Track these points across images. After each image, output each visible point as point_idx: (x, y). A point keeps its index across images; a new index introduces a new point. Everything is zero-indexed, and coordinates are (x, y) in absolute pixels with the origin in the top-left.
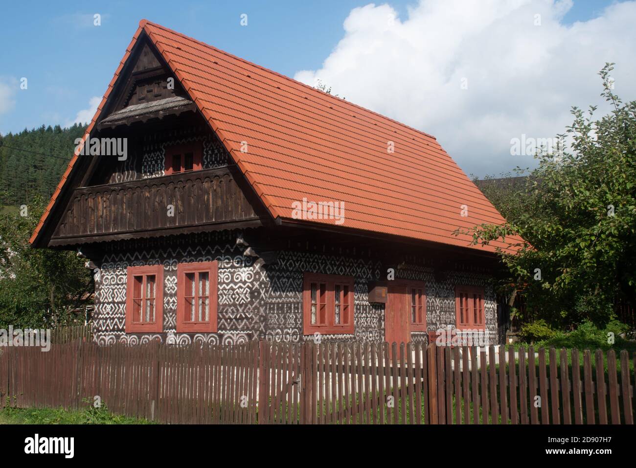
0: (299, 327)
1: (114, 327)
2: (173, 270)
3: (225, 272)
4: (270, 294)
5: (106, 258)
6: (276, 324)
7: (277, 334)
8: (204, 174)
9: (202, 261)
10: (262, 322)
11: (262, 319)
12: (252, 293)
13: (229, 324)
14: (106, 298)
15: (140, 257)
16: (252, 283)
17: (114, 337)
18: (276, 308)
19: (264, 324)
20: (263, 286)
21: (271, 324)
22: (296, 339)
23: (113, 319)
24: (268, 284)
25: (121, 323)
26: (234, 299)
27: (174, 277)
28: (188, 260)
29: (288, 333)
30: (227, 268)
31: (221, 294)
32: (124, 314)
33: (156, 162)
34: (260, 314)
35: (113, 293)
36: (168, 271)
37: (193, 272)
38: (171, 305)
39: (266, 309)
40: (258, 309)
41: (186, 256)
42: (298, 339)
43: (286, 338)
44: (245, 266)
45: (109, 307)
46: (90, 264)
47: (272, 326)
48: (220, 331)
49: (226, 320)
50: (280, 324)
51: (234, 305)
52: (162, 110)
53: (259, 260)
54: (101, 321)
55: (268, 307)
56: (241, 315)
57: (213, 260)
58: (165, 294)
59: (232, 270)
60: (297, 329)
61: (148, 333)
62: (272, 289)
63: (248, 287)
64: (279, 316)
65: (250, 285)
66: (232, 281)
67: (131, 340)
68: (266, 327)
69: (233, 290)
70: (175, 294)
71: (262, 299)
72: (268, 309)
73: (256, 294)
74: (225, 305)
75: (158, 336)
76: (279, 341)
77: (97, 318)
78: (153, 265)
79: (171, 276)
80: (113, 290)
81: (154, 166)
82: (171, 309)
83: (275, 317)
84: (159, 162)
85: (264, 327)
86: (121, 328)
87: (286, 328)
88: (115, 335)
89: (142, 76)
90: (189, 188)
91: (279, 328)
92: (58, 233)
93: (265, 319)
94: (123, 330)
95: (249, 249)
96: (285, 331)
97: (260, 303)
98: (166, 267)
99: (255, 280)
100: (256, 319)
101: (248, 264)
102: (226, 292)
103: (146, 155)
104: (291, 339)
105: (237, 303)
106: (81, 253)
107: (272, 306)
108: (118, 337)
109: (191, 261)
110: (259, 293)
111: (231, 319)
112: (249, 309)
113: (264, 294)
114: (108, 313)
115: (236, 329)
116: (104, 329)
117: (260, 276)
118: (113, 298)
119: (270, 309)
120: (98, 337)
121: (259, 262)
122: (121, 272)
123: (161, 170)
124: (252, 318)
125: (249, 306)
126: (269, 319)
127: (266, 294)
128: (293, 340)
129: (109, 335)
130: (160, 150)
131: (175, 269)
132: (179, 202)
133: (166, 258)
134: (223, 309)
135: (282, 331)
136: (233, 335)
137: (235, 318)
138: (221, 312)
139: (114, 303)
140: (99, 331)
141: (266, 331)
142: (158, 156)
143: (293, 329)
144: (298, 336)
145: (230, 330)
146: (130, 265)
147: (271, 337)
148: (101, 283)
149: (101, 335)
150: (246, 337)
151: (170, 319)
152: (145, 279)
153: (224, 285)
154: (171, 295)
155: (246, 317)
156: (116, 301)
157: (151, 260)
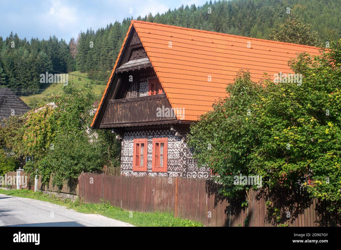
0: (208, 171)
1: (129, 168)
2: (151, 141)
3: (170, 143)
4: (190, 154)
5: (126, 134)
6: (193, 169)
7: (194, 174)
8: (157, 97)
9: (162, 137)
10: (184, 168)
11: (184, 166)
12: (180, 154)
13: (172, 168)
14: (126, 154)
15: (139, 134)
16: (180, 149)
17: (128, 173)
18: (193, 161)
19: (185, 169)
20: (185, 150)
21: (190, 169)
22: (206, 177)
23: (128, 164)
24: (188, 150)
25: (131, 166)
26: (174, 156)
27: (151, 145)
28: (157, 136)
29: (201, 174)
30: (171, 141)
31: (169, 154)
32: (132, 162)
33: (145, 87)
34: (183, 164)
35: (128, 152)
36: (149, 141)
37: (158, 142)
38: (150, 158)
39: (187, 161)
40: (182, 162)
41: (156, 135)
42: (207, 177)
43: (199, 176)
44: (178, 141)
45: (127, 158)
46: (118, 137)
47: (191, 170)
48: (168, 172)
49: (170, 166)
50: (196, 169)
51: (174, 159)
52: (139, 65)
53: (183, 138)
54: (124, 165)
55: (188, 161)
56: (176, 164)
57: (166, 137)
58: (148, 153)
59: (173, 142)
60: (207, 172)
61: (141, 172)
62: (191, 152)
63: (179, 151)
64: (195, 165)
65: (180, 150)
66: (173, 148)
67: (135, 174)
68: (187, 170)
69: (173, 152)
70: (152, 153)
71: (185, 157)
72: (188, 162)
73: (182, 154)
74: (170, 159)
75: (145, 173)
76: (195, 177)
77: (122, 163)
78: (143, 138)
79: (150, 144)
80: (128, 150)
81: (144, 89)
82: (150, 160)
83: (193, 165)
84: (146, 87)
85: (186, 170)
86: (131, 168)
87: (199, 171)
88: (129, 172)
89: (134, 47)
90: (151, 103)
91: (195, 171)
92: (103, 122)
93: (186, 166)
94: (132, 170)
95: (177, 133)
96: (199, 173)
97: (183, 159)
98: (148, 139)
99: (181, 147)
100: (182, 166)
101: (179, 140)
102: (170, 153)
103: (141, 83)
104: (203, 177)
105: (175, 158)
106: (113, 132)
107: (191, 160)
108: (130, 173)
109: (158, 137)
110: (183, 154)
111: (172, 166)
112: (179, 161)
113: (186, 154)
114: (126, 161)
115: (174, 171)
116: (125, 169)
117: (184, 146)
118: (128, 154)
119: (189, 162)
120: (123, 172)
121: (183, 139)
122: (131, 141)
123: (147, 91)
124: (180, 166)
125: (179, 160)
126: (189, 167)
127: (187, 154)
128: (204, 177)
129: (127, 172)
130: (147, 81)
131: (152, 141)
132: (148, 110)
133: (148, 135)
134: (169, 161)
135: (197, 173)
136: (173, 173)
137: (174, 166)
138: (169, 163)
139: (129, 156)
140: (123, 170)
141: (187, 172)
142: (146, 84)
143: (204, 172)
144: (208, 175)
145: (172, 171)
146: (135, 138)
147: (190, 175)
148: (124, 146)
149: (124, 172)
150: (178, 175)
151: (150, 165)
152: (140, 145)
153: (170, 149)
154: (150, 154)
155: (178, 165)
156: (129, 155)
157: (143, 136)
